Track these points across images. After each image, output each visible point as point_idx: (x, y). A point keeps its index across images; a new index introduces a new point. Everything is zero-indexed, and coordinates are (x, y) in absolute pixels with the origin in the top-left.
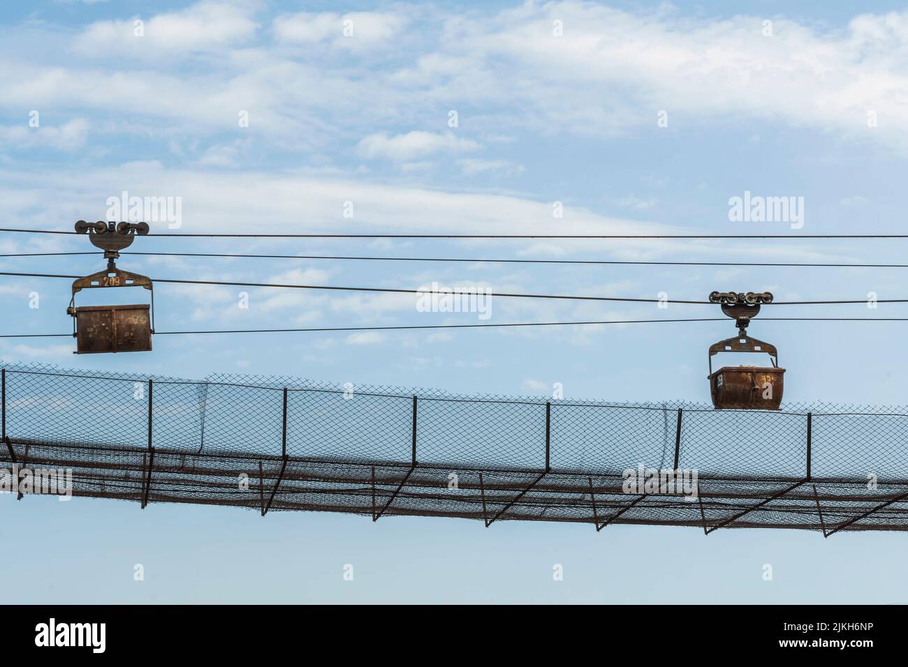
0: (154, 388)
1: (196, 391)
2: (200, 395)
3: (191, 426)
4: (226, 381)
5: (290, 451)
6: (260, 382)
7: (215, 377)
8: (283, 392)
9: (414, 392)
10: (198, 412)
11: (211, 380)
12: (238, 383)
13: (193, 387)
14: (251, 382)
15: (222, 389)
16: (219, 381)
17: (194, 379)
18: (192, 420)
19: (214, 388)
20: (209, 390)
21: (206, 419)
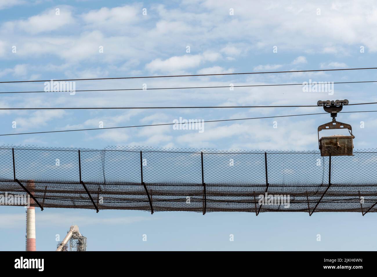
0: (81, 154)
1: (100, 154)
2: (102, 156)
3: (98, 170)
4: (114, 149)
5: (145, 180)
6: (129, 149)
7: (109, 147)
8: (140, 153)
9: (201, 150)
10: (101, 164)
11: (107, 149)
12: (119, 150)
13: (98, 153)
14: (125, 149)
15: (112, 153)
16: (110, 149)
17: (99, 149)
18: (99, 168)
19: (108, 152)
20: (106, 154)
21: (105, 167)
